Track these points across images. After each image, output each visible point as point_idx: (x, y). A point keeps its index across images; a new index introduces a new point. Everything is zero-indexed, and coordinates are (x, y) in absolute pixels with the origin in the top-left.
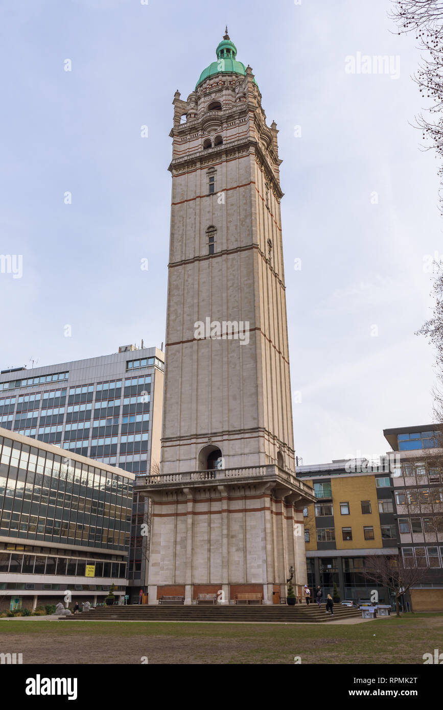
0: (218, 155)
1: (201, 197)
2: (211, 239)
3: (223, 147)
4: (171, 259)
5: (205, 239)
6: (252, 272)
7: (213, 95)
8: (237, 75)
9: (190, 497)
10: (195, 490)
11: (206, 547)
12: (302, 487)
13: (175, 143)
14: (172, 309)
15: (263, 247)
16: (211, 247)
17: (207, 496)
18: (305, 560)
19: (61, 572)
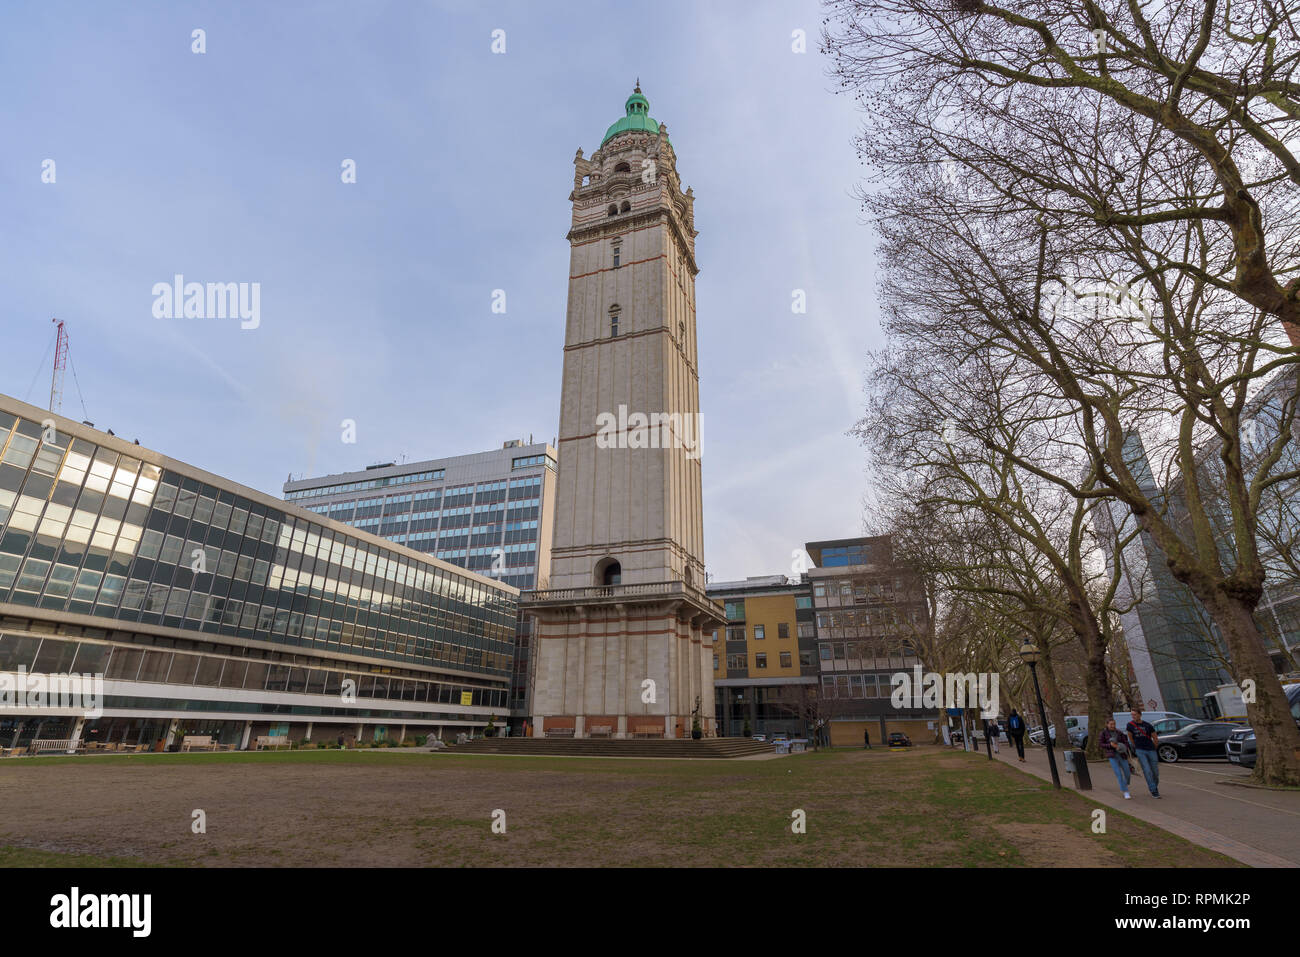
0: (625, 222)
1: (603, 271)
2: (615, 320)
3: (630, 214)
4: (567, 341)
5: (608, 319)
6: (660, 359)
7: (621, 155)
8: (648, 133)
9: (583, 616)
10: (590, 609)
11: (600, 673)
12: (712, 607)
13: (575, 207)
14: (568, 399)
15: (674, 330)
16: (614, 329)
17: (603, 615)
18: (713, 689)
19: (433, 699)
